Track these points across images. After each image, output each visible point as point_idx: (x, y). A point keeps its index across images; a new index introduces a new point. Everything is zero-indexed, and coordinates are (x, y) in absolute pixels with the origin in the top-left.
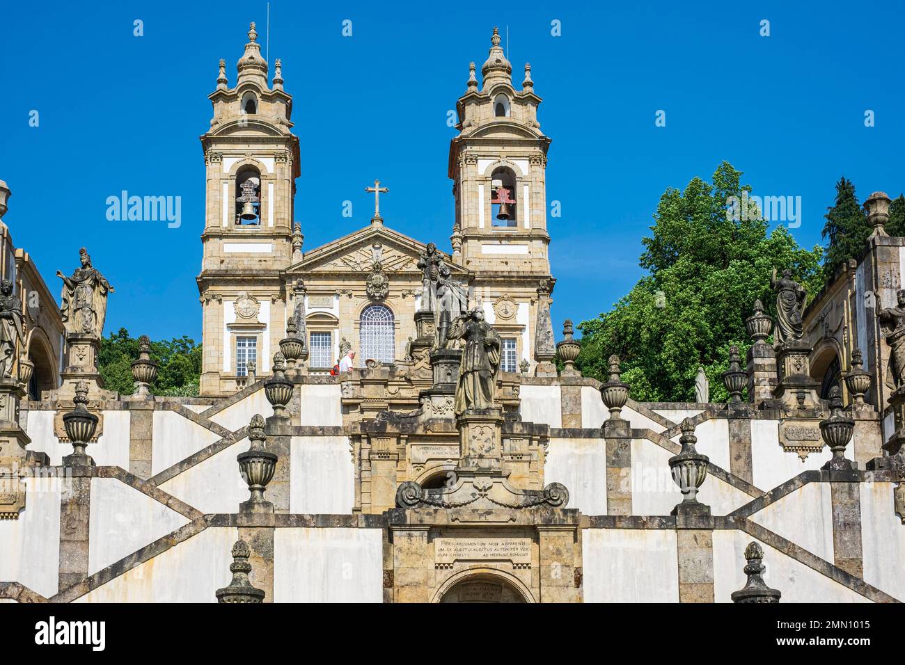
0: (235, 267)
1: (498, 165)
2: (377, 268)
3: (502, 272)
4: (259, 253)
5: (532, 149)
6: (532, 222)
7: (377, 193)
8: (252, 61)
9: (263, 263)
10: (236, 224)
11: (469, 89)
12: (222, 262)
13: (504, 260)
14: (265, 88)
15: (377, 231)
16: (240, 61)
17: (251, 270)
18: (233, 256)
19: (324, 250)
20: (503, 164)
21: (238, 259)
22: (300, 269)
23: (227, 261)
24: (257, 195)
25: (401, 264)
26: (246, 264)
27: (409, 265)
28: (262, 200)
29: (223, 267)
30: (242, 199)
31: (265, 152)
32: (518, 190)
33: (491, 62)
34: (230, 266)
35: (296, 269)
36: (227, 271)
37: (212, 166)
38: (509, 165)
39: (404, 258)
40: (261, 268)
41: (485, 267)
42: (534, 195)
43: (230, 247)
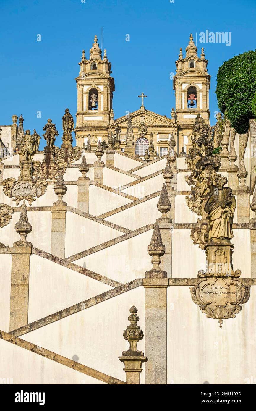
0: (88, 125)
1: (190, 86)
2: (143, 124)
3: (191, 125)
4: (98, 120)
5: (203, 79)
6: (203, 106)
7: (143, 97)
8: (95, 50)
9: (99, 124)
10: (89, 110)
11: (179, 58)
12: (83, 124)
13: (192, 121)
14: (100, 60)
15: (142, 111)
16: (90, 50)
17: (94, 126)
18: (87, 121)
19: (122, 118)
20: (192, 85)
21: (89, 122)
22: (113, 125)
23: (85, 123)
24: (97, 99)
25: (151, 123)
26: (93, 124)
27: (155, 123)
28: (99, 101)
29: (84, 125)
30: (91, 101)
31: (100, 83)
32: (198, 95)
33: (189, 47)
34: (86, 125)
35: (111, 126)
36: (85, 127)
37: (79, 89)
38: (194, 86)
39: (153, 121)
40: (98, 125)
41: (184, 123)
42: (204, 96)
43: (87, 118)
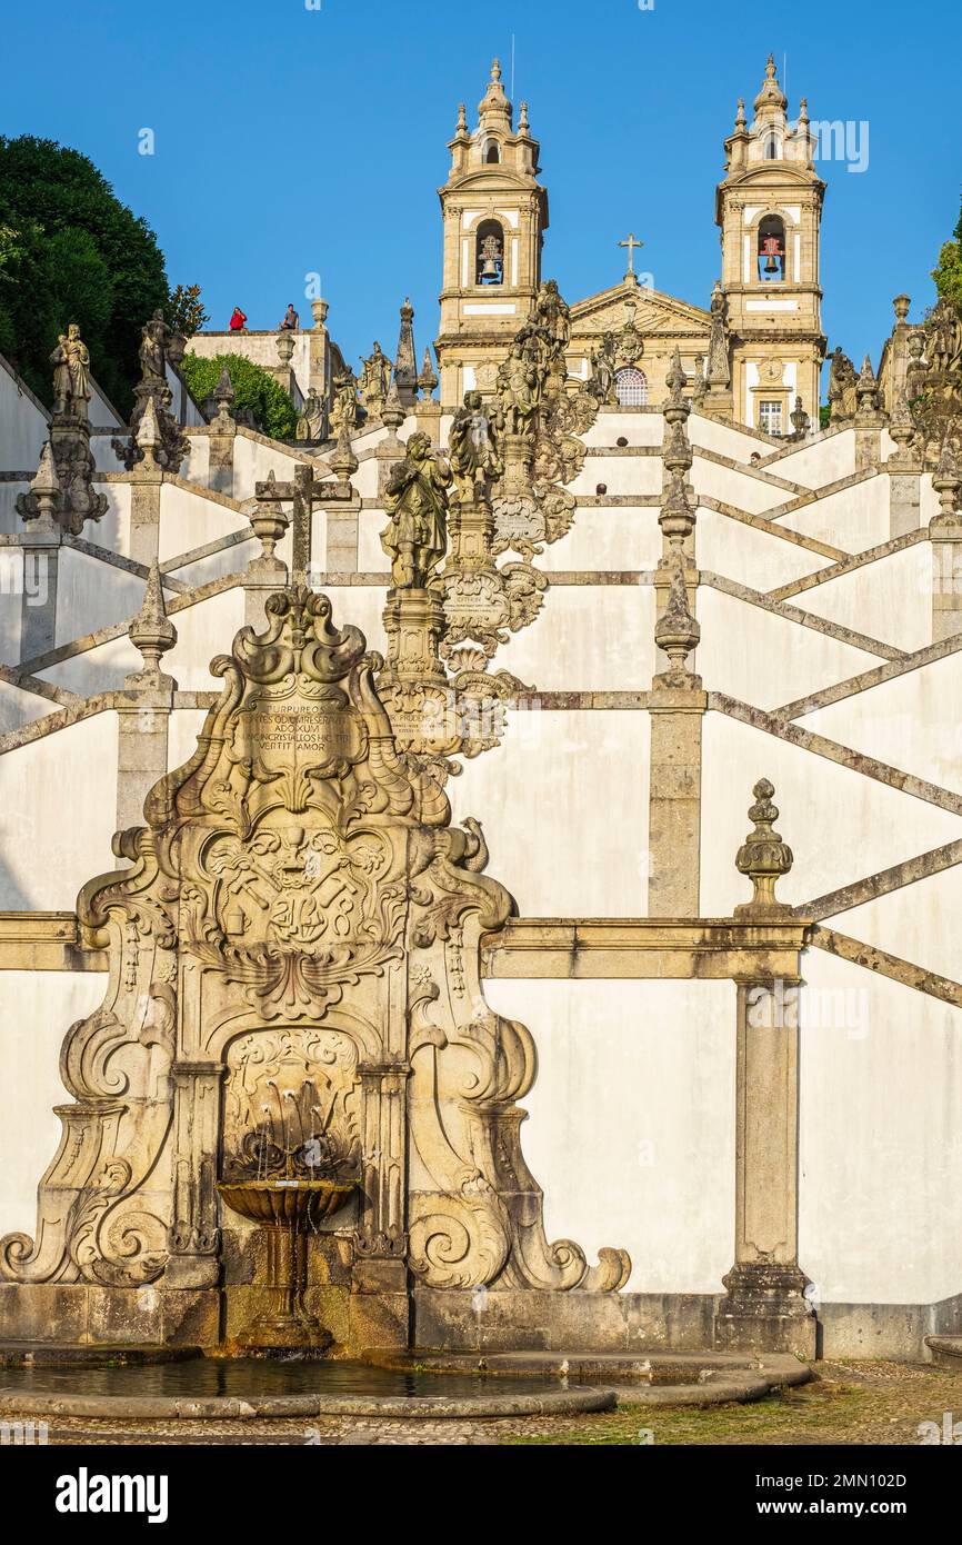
0: (475, 330)
1: (767, 213)
2: (631, 328)
3: (767, 329)
4: (502, 315)
5: (804, 194)
6: (801, 274)
7: (631, 247)
8: (494, 102)
9: (506, 326)
11: (735, 129)
12: (461, 325)
13: (770, 317)
14: (508, 135)
15: (629, 289)
16: (481, 105)
17: (493, 333)
18: (473, 318)
20: (771, 212)
21: (479, 322)
23: (467, 324)
24: (499, 252)
25: (656, 324)
26: (487, 327)
27: (665, 324)
28: (505, 257)
29: (463, 331)
30: (482, 256)
31: (508, 205)
33: (763, 96)
34: (470, 330)
36: (467, 334)
37: (450, 222)
38: (778, 213)
39: (659, 317)
40: (504, 330)
41: (749, 325)
42: (805, 246)
43: (471, 309)
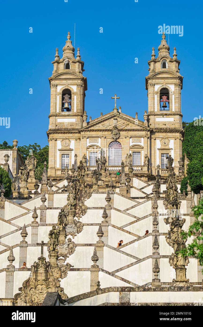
0: (61, 127)
1: (163, 87)
2: (116, 127)
3: (163, 128)
4: (71, 122)
5: (176, 80)
6: (175, 109)
7: (116, 99)
8: (68, 47)
9: (72, 126)
11: (152, 58)
12: (56, 126)
13: (164, 124)
14: (73, 59)
15: (115, 114)
16: (64, 48)
17: (67, 129)
18: (60, 123)
19: (96, 121)
20: (164, 87)
21: (63, 125)
22: (86, 128)
23: (58, 125)
24: (70, 100)
25: (124, 126)
26: (65, 127)
27: (128, 126)
28: (72, 102)
29: (57, 128)
31: (73, 84)
32: (170, 97)
33: (161, 46)
34: (59, 127)
35: (84, 129)
36: (58, 129)
37: (53, 90)
38: (167, 87)
39: (125, 124)
40: (71, 128)
41: (157, 126)
42: (176, 99)
43: (60, 120)
